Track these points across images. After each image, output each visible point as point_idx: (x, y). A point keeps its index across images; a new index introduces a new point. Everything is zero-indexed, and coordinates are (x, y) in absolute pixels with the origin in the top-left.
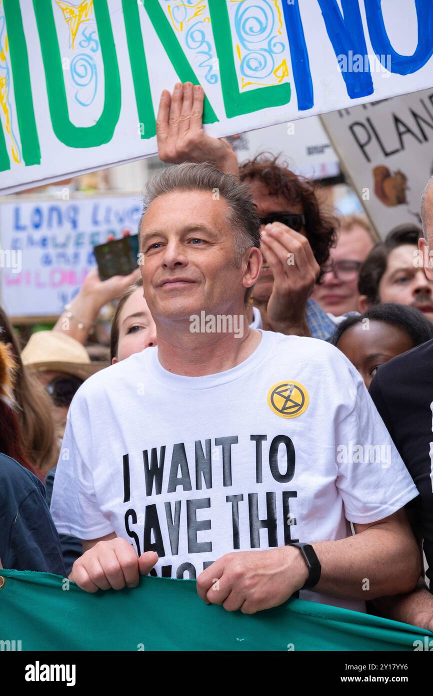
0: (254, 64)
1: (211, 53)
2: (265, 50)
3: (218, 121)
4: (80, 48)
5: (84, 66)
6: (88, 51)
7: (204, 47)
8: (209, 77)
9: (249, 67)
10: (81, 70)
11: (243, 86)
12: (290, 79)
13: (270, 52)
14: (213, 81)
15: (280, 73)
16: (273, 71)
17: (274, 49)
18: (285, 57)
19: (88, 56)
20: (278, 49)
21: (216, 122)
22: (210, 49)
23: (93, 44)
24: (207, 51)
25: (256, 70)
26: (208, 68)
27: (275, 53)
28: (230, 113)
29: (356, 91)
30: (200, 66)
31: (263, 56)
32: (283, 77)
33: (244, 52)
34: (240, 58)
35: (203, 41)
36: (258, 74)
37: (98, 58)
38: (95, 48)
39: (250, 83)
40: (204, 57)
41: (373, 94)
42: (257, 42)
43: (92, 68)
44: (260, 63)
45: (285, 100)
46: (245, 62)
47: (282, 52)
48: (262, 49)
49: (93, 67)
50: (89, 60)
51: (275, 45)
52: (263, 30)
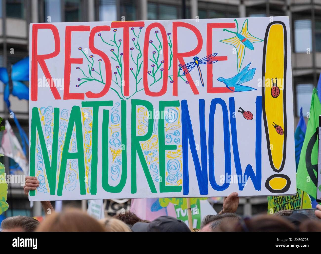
0: (171, 178)
1: (158, 173)
2: (176, 175)
4: (116, 163)
5: (115, 168)
6: (118, 164)
7: (156, 170)
8: (156, 179)
9: (170, 179)
10: (114, 169)
11: (167, 184)
12: (182, 185)
13: (177, 176)
14: (157, 181)
15: (179, 183)
16: (177, 182)
17: (178, 175)
18: (182, 178)
19: (117, 166)
20: (180, 175)
21: (156, 193)
22: (158, 171)
23: (120, 163)
24: (157, 172)
25: (172, 180)
26: (156, 177)
27: (178, 177)
28: (161, 191)
29: (202, 193)
30: (154, 176)
31: (174, 177)
32: (180, 184)
33: (168, 174)
34: (167, 176)
35: (156, 169)
36: (172, 182)
37: (121, 167)
38: (120, 164)
39: (169, 184)
40: (155, 173)
41: (208, 195)
42: (173, 172)
43: (118, 170)
44: (173, 178)
45: (180, 191)
46: (169, 177)
47: (181, 176)
48: (174, 175)
49: (119, 170)
50: (118, 167)
51: (179, 174)
52: (176, 169)
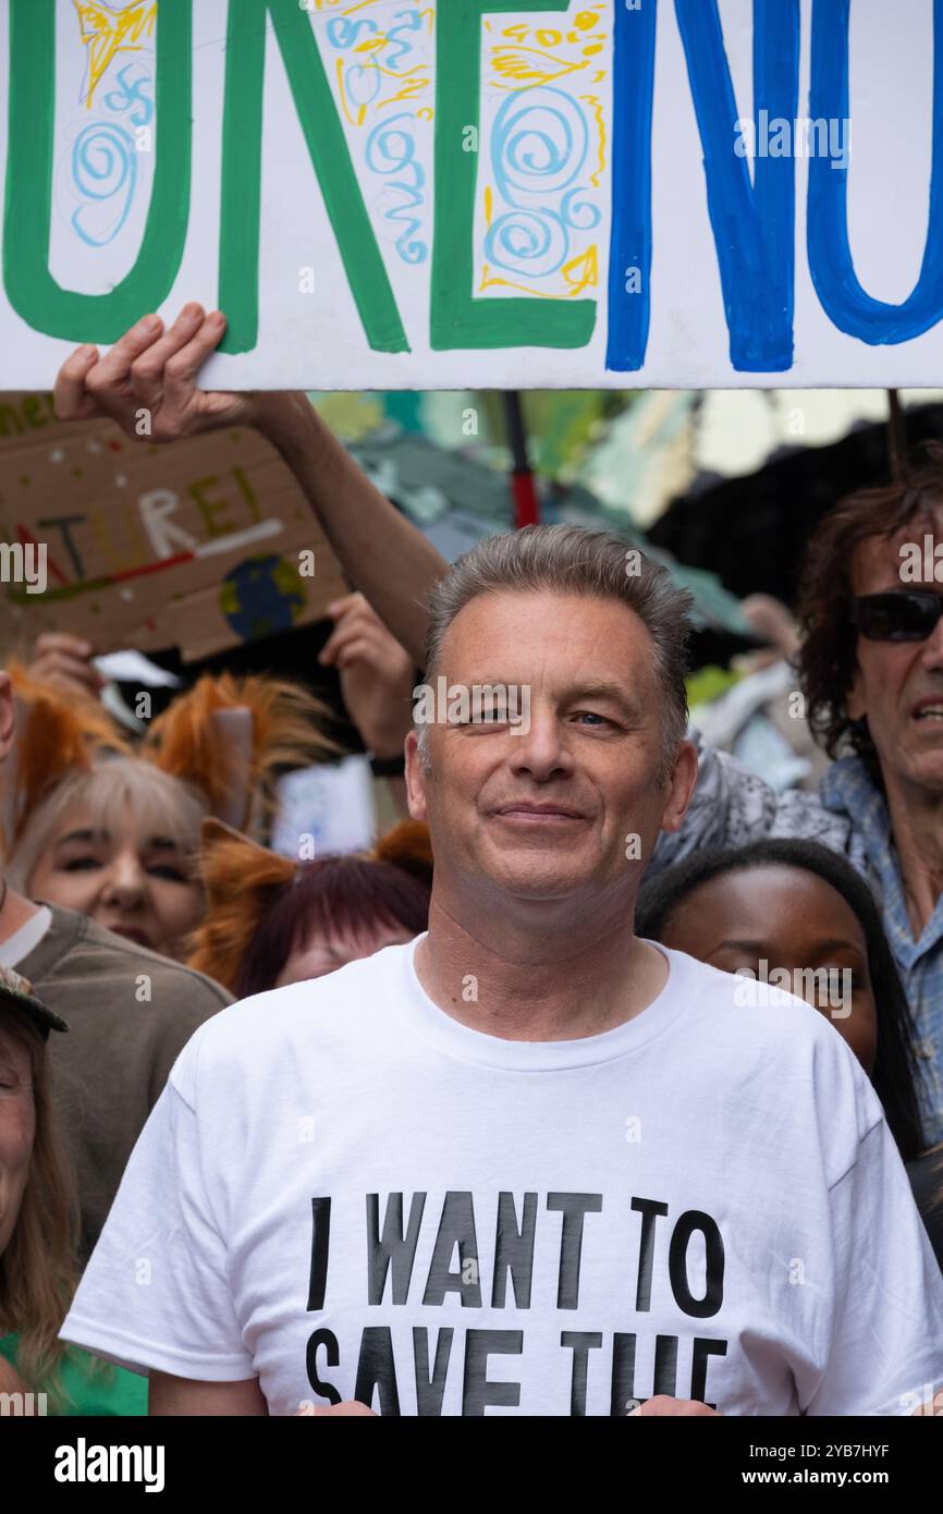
0: (519, 240)
1: (422, 191)
2: (552, 214)
3: (409, 350)
4: (108, 110)
5: (106, 151)
6: (122, 120)
7: (408, 176)
8: (405, 246)
9: (507, 245)
10: (97, 160)
11: (483, 287)
12: (599, 293)
13: (563, 220)
14: (414, 257)
15: (577, 274)
16: (564, 266)
17: (573, 216)
18: (597, 238)
19: (118, 129)
20: (585, 217)
21: (403, 354)
22: (420, 182)
23: (138, 107)
24: (413, 183)
25: (521, 253)
26: (408, 224)
27: (576, 227)
28: (441, 340)
29: (749, 355)
30: (390, 215)
31: (545, 226)
32: (585, 282)
33: (500, 207)
34: (488, 216)
35: (407, 159)
36: (526, 265)
37: (145, 140)
38: (142, 116)
39: (501, 282)
40: (403, 198)
41: (790, 370)
42: (537, 192)
43: (125, 164)
44: (534, 242)
45: (579, 338)
46: (500, 230)
47: (593, 226)
48: (544, 210)
49: (130, 160)
50: (122, 141)
51: (577, 208)
52: (555, 166)
